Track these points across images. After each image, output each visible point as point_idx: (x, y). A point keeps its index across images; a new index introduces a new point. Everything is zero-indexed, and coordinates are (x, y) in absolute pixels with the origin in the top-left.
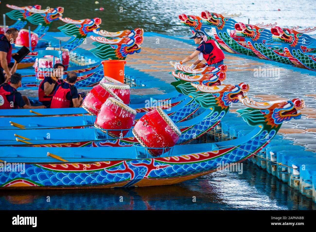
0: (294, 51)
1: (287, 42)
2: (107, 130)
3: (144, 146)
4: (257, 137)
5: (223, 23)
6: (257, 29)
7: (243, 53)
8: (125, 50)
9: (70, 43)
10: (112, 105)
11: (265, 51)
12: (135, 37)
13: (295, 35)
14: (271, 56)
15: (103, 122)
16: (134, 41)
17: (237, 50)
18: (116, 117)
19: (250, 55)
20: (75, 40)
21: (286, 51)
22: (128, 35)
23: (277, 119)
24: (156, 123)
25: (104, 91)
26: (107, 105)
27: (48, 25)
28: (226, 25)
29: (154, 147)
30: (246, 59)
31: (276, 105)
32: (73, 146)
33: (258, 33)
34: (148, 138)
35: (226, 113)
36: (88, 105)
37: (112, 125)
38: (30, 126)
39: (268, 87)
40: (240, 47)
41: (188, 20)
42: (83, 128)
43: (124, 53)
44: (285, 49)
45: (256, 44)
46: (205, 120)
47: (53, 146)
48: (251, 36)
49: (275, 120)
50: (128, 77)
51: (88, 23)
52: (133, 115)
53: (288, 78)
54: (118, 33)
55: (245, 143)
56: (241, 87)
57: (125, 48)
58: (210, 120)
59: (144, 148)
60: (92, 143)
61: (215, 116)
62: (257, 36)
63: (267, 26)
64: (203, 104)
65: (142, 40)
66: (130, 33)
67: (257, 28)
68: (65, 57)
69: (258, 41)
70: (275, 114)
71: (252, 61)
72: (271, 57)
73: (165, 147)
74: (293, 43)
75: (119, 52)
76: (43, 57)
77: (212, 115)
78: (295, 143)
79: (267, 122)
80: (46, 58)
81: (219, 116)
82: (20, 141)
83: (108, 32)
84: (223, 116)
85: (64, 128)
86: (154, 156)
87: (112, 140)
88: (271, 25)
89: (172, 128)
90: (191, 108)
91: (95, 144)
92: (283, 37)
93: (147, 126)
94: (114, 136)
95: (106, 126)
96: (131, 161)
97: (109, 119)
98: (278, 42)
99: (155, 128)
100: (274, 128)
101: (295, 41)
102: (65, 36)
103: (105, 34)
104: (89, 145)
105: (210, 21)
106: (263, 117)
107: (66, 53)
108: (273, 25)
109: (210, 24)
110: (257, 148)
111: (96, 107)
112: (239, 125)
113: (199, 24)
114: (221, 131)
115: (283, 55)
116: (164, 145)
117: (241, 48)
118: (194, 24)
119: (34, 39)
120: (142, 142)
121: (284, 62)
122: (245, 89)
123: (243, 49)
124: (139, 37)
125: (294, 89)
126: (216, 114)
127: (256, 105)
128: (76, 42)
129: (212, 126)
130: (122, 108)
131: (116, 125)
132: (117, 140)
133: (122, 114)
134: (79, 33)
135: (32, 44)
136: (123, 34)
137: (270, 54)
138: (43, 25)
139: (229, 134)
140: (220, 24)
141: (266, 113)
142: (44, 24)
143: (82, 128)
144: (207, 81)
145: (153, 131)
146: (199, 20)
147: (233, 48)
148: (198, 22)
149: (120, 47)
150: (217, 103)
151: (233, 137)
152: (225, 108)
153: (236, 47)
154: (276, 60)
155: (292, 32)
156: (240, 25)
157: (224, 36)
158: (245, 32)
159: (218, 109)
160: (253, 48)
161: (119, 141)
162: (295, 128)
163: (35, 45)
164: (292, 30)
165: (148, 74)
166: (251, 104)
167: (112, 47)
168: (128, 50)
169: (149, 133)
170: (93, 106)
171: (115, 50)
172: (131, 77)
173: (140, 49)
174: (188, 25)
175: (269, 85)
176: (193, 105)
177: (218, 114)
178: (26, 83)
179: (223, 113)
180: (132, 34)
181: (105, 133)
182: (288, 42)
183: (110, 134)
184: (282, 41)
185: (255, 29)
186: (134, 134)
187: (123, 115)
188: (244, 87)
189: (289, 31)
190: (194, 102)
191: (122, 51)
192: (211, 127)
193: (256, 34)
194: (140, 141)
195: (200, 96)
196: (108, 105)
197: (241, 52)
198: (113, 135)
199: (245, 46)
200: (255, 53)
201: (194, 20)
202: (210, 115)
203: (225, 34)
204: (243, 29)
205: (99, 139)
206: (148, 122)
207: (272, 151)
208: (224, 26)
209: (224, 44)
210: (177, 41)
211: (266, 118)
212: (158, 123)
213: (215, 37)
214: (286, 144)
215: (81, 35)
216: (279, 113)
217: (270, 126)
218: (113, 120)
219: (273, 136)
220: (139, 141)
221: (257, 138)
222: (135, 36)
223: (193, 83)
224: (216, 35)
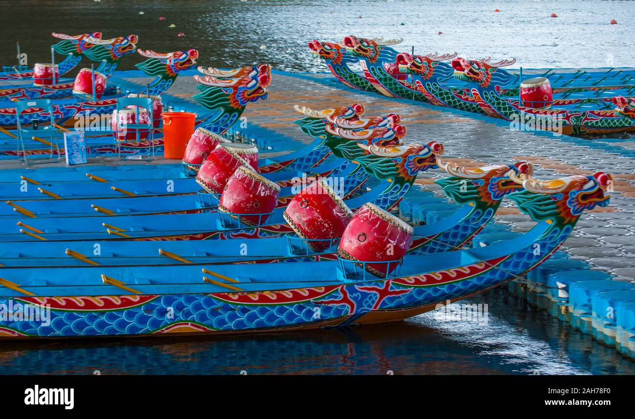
0: (486, 94)
1: (476, 81)
2: (239, 215)
3: (302, 237)
4: (467, 219)
5: (376, 54)
6: (429, 63)
7: (406, 96)
8: (244, 95)
9: (154, 86)
10: (245, 178)
11: (441, 94)
12: (258, 77)
13: (487, 70)
14: (450, 101)
15: (233, 204)
16: (257, 82)
17: (397, 93)
18: (251, 196)
19: (417, 99)
20: (159, 82)
21: (474, 94)
22: (249, 73)
23: (495, 193)
24: (319, 203)
25: (229, 157)
26: (237, 177)
27: (115, 61)
28: (380, 56)
29: (317, 239)
30: (412, 106)
31: (493, 172)
32: (192, 238)
33: (431, 69)
34: (308, 226)
35: (411, 187)
36: (206, 178)
37: (246, 207)
38: (119, 211)
39: (454, 148)
40: (401, 88)
41: (322, 50)
42: (201, 212)
43: (243, 100)
44: (473, 90)
45: (428, 85)
46: (381, 197)
47: (163, 240)
48: (420, 72)
49: (492, 195)
50: (244, 136)
51: (179, 57)
52: (276, 191)
53: (479, 134)
54: (234, 72)
55: (450, 230)
56: (432, 147)
57: (244, 93)
58: (389, 198)
59: (302, 241)
60: (220, 235)
61: (396, 192)
62: (429, 72)
63: (444, 57)
64: (378, 174)
65: (269, 80)
66: (251, 72)
67: (429, 61)
68: (156, 108)
69: (431, 80)
70: (492, 185)
71: (422, 109)
72: (450, 103)
73: (333, 238)
74: (485, 82)
75: (235, 98)
76: (125, 108)
77: (391, 190)
78: (513, 228)
79: (482, 197)
80: (129, 109)
81: (402, 191)
82: (113, 233)
83: (217, 70)
84: (406, 191)
85: (173, 213)
86: (316, 251)
87: (248, 230)
88: (448, 56)
89: (344, 209)
90: (357, 179)
91: (224, 235)
92: (470, 73)
93: (306, 207)
94: (248, 224)
95: (237, 209)
96: (287, 259)
97: (242, 198)
98: (463, 80)
99: (318, 211)
100: (491, 206)
101: (486, 79)
102: (138, 77)
103: (214, 74)
104: (216, 237)
105: (357, 50)
106: (476, 191)
107: (156, 102)
108: (452, 56)
109: (358, 55)
110: (467, 236)
111: (218, 180)
112: (426, 203)
113: (339, 55)
114: (398, 213)
115: (467, 99)
116: (332, 235)
117: (403, 89)
118: (331, 55)
119: (100, 82)
120: (299, 231)
121: (469, 110)
122: (438, 150)
123: (407, 91)
124: (266, 76)
125: (493, 149)
126: (397, 188)
127: (465, 173)
128: (161, 85)
129: (391, 205)
130: (261, 183)
131: (252, 207)
132: (255, 229)
133: (260, 191)
134: (166, 72)
135: (96, 90)
136: (241, 73)
137: (448, 98)
138: (108, 63)
139: (412, 217)
140: (372, 54)
141: (479, 185)
142: (110, 60)
143: (199, 212)
144: (379, 139)
145: (316, 214)
146: (338, 50)
147: (391, 89)
148: (338, 52)
149: (235, 90)
150: (398, 172)
151: (418, 222)
152: (410, 179)
153: (396, 88)
154: (458, 107)
155: (482, 65)
156: (404, 55)
157: (377, 72)
158: (412, 66)
159: (399, 181)
160: (424, 89)
161: (259, 231)
162: (508, 207)
163: (101, 91)
164: (482, 62)
165: (274, 132)
166: (458, 172)
167: (225, 92)
168: (248, 95)
169: (309, 217)
170: (213, 180)
171: (228, 95)
172: (249, 136)
173: (267, 93)
174: (323, 56)
175: (456, 144)
176: (359, 174)
177: (399, 188)
178: (96, 147)
179: (407, 187)
180: (254, 73)
181: (236, 219)
182: (478, 81)
183: (244, 220)
184: (467, 79)
185: (426, 62)
186: (286, 220)
187: (262, 193)
188: (437, 147)
189: (478, 64)
190: (362, 169)
191: (238, 96)
192: (390, 207)
193: (428, 70)
194: (296, 230)
195: (372, 162)
196: (240, 178)
197: (403, 96)
198: (248, 222)
199: (409, 87)
200: (427, 97)
201: (331, 49)
202: (388, 191)
203: (379, 69)
204: (408, 62)
205: (227, 229)
206: (308, 202)
207: (482, 242)
208: (378, 57)
209: (379, 83)
210: (305, 81)
211: (480, 191)
212: (323, 202)
213: (365, 73)
214: (501, 231)
215: (169, 75)
216: (498, 184)
217: (486, 203)
218: (248, 200)
219: (490, 218)
220: (294, 230)
221: (467, 221)
222: (258, 75)
223: (360, 143)
224: (367, 71)
